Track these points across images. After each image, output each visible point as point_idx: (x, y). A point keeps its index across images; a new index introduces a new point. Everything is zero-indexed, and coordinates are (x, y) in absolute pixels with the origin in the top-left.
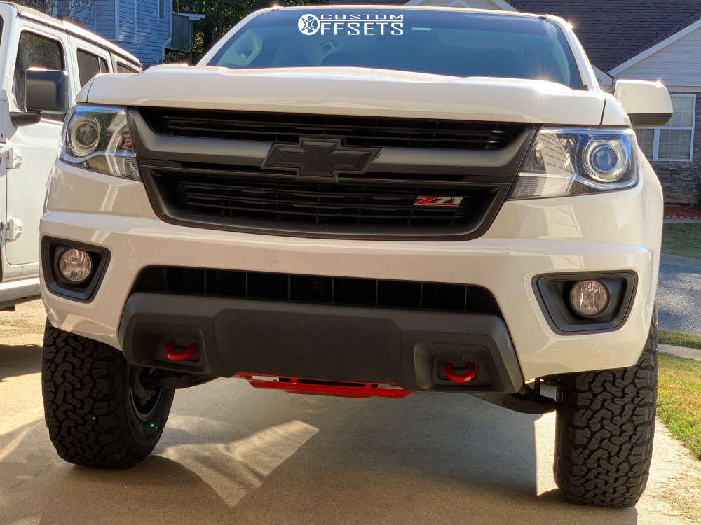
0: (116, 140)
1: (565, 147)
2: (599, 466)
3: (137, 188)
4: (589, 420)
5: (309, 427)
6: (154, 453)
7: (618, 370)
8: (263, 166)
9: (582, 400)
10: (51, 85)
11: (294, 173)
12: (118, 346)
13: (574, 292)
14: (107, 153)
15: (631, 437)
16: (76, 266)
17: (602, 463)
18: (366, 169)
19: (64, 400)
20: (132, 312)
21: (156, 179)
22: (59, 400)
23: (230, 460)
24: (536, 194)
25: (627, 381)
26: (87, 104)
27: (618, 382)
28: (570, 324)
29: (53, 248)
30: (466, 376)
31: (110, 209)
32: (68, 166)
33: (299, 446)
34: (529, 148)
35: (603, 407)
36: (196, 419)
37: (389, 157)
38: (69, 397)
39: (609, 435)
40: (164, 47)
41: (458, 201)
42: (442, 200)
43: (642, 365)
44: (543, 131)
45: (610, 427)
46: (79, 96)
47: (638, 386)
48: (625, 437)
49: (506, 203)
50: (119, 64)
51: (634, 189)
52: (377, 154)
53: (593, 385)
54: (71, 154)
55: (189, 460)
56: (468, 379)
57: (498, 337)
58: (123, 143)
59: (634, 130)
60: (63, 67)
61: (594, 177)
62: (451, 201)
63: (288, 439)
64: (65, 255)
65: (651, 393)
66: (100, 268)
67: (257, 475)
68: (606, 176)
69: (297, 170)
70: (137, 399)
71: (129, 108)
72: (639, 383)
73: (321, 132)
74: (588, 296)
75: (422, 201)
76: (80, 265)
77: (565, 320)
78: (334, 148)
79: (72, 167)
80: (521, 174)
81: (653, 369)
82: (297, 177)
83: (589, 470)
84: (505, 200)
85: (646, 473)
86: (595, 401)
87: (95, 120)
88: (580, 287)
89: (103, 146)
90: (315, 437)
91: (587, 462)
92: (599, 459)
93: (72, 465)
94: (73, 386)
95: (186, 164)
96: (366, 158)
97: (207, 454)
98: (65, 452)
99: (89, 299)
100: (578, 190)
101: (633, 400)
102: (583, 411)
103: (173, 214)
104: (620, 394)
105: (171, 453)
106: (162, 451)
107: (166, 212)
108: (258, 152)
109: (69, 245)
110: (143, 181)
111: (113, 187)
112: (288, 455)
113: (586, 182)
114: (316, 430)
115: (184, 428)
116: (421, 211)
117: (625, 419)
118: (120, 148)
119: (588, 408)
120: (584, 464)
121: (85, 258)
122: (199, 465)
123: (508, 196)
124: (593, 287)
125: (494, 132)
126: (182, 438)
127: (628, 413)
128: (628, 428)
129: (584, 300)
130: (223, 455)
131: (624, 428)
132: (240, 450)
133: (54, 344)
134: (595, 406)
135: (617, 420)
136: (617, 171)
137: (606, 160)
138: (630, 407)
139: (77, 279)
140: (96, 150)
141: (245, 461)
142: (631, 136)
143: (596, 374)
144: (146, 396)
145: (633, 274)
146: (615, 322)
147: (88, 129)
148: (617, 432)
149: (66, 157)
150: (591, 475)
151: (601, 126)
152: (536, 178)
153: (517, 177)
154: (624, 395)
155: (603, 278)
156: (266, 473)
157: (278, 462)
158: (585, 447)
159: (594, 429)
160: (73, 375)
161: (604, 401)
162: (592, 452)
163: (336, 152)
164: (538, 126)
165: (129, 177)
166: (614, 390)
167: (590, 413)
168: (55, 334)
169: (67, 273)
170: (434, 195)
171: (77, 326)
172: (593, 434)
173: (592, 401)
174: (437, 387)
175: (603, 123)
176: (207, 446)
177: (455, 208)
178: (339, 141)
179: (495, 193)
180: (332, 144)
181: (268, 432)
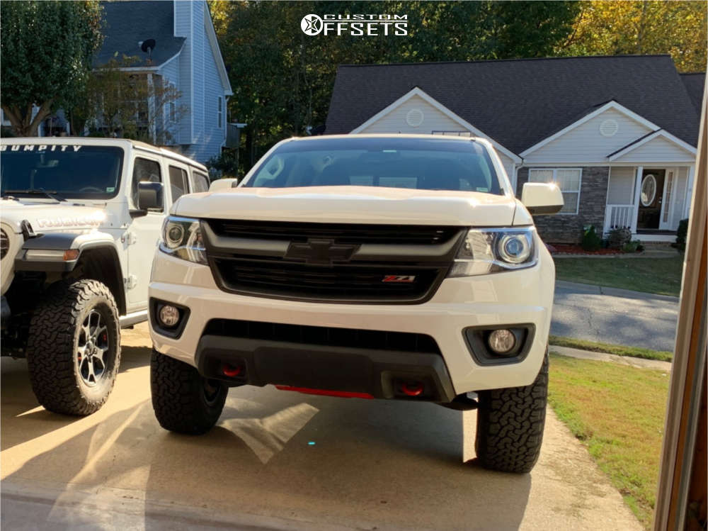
0: (192, 238)
1: (487, 240)
2: (506, 447)
3: (206, 270)
4: (499, 418)
5: (313, 408)
6: (217, 425)
7: (521, 387)
8: (284, 257)
9: (495, 404)
10: (153, 192)
11: (304, 262)
12: (194, 365)
13: (491, 339)
14: (187, 247)
15: (528, 430)
16: (170, 317)
17: (508, 446)
18: (351, 258)
19: (164, 394)
20: (204, 346)
21: (218, 264)
22: (160, 395)
23: (263, 431)
24: (466, 273)
25: (527, 393)
26: (175, 216)
27: (520, 394)
28: (488, 358)
29: (156, 305)
30: (416, 391)
31: (189, 283)
32: (164, 254)
33: (306, 422)
34: (462, 243)
35: (509, 410)
36: (243, 401)
37: (366, 250)
38: (166, 393)
39: (513, 428)
40: (221, 145)
41: (412, 278)
42: (401, 278)
43: (538, 383)
44: (472, 231)
45: (514, 423)
46: (171, 209)
47: (535, 397)
48: (524, 430)
49: (445, 280)
50: (194, 172)
51: (535, 267)
52: (358, 249)
53: (503, 396)
54: (166, 245)
55: (238, 430)
56: (418, 393)
57: (438, 368)
58: (197, 239)
59: (536, 226)
60: (160, 180)
61: (506, 260)
62: (407, 278)
63: (300, 416)
64: (163, 310)
65: (542, 402)
66: (184, 318)
67: (280, 442)
68: (515, 259)
69: (306, 259)
70: (206, 392)
71: (201, 219)
72: (535, 395)
73: (321, 234)
74: (501, 339)
75: (389, 279)
76: (172, 315)
77: (484, 355)
78: (330, 245)
79: (166, 255)
80: (456, 260)
81: (545, 386)
82: (306, 264)
83: (499, 450)
84: (445, 278)
85: (538, 453)
86: (504, 406)
87: (181, 226)
88: (495, 334)
89: (184, 243)
90: (317, 415)
91: (498, 445)
92: (505, 444)
93: (168, 431)
94: (168, 386)
95: (236, 255)
96: (351, 251)
97: (249, 426)
98: (164, 424)
99: (178, 337)
100: (495, 270)
101: (530, 406)
102: (495, 413)
103: (229, 287)
104: (521, 402)
105: (227, 424)
106: (222, 423)
107: (224, 285)
108: (281, 247)
109: (165, 303)
110: (209, 266)
111: (191, 269)
112: (299, 428)
113: (501, 264)
114: (317, 410)
115: (235, 407)
116: (388, 285)
117: (524, 418)
118: (195, 244)
119: (499, 410)
120: (495, 446)
121: (175, 311)
122: (244, 433)
123: (447, 275)
124: (504, 334)
125: (438, 232)
126: (234, 414)
127: (526, 414)
128: (527, 424)
129: (499, 343)
130: (258, 427)
131: (524, 424)
132: (269, 424)
133: (157, 360)
134: (505, 409)
135: (519, 419)
136: (523, 255)
137: (515, 248)
138: (528, 411)
139: (171, 324)
140: (181, 245)
141: (272, 432)
142: (533, 232)
143: (505, 390)
144: (211, 390)
145: (532, 325)
146: (519, 357)
147: (176, 231)
148: (519, 426)
149: (163, 248)
150: (500, 453)
151: (512, 226)
152: (467, 263)
153: (453, 262)
154: (524, 402)
155: (510, 328)
156: (285, 440)
157: (293, 433)
158: (497, 435)
159: (503, 424)
160: (169, 379)
161: (510, 406)
162: (501, 439)
163: (332, 248)
164: (468, 228)
165: (200, 262)
166: (517, 399)
167: (500, 414)
168: (158, 355)
169: (165, 321)
170: (395, 274)
171: (169, 350)
172: (502, 427)
173: (502, 406)
174: (397, 397)
175: (514, 224)
176: (249, 420)
177: (410, 283)
178: (333, 240)
179: (438, 273)
180: (328, 243)
181: (286, 411)
